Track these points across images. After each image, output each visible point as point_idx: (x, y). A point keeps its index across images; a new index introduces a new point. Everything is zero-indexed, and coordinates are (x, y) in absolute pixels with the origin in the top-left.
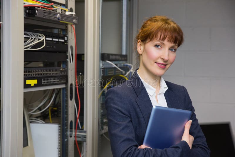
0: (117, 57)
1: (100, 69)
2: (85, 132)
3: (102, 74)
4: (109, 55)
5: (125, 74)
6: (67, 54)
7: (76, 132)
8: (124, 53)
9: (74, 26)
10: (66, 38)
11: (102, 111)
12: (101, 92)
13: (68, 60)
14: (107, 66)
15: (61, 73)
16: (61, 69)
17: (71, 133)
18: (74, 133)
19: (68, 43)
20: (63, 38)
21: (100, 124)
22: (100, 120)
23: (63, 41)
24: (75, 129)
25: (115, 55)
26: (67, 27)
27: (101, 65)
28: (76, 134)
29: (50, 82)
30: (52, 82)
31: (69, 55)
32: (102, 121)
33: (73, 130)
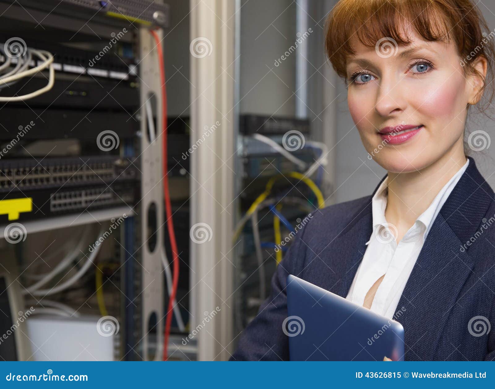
0: (284, 125)
1: (236, 158)
2: (194, 343)
3: (242, 174)
4: (261, 119)
5: (307, 169)
6: (138, 117)
7: (166, 343)
8: (302, 113)
9: (159, 34)
10: (133, 70)
11: (243, 276)
12: (240, 224)
13: (142, 134)
14: (257, 150)
15: (118, 173)
16: (118, 162)
17: (152, 346)
18: (160, 347)
19: (139, 82)
20: (125, 69)
21: (239, 315)
22: (239, 302)
23: (123, 76)
24: (165, 333)
25: (279, 119)
26: (136, 36)
27: (240, 147)
28: (165, 350)
29: (80, 203)
30: (86, 202)
31: (142, 118)
32: (244, 304)
33: (160, 336)
